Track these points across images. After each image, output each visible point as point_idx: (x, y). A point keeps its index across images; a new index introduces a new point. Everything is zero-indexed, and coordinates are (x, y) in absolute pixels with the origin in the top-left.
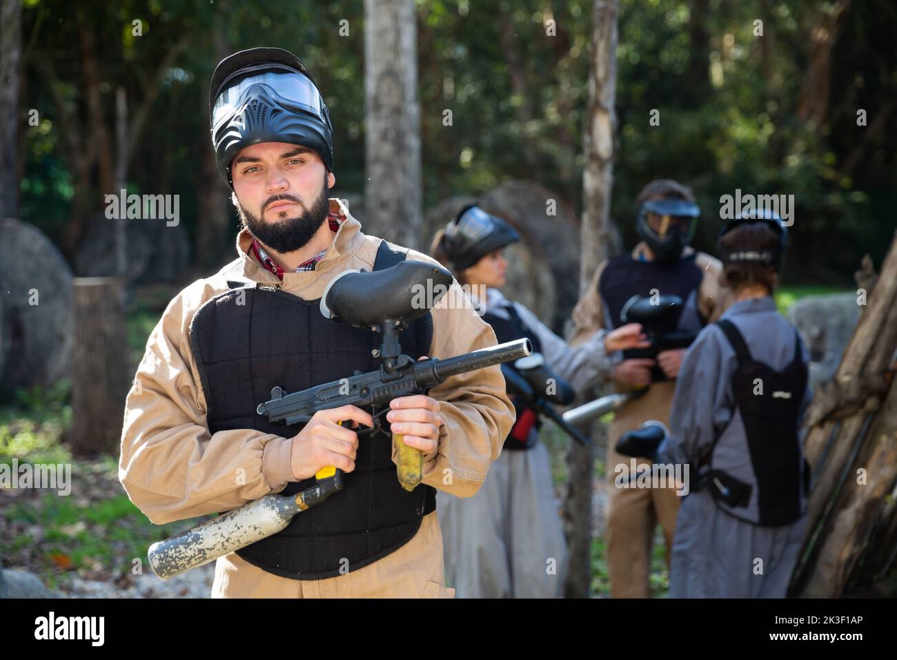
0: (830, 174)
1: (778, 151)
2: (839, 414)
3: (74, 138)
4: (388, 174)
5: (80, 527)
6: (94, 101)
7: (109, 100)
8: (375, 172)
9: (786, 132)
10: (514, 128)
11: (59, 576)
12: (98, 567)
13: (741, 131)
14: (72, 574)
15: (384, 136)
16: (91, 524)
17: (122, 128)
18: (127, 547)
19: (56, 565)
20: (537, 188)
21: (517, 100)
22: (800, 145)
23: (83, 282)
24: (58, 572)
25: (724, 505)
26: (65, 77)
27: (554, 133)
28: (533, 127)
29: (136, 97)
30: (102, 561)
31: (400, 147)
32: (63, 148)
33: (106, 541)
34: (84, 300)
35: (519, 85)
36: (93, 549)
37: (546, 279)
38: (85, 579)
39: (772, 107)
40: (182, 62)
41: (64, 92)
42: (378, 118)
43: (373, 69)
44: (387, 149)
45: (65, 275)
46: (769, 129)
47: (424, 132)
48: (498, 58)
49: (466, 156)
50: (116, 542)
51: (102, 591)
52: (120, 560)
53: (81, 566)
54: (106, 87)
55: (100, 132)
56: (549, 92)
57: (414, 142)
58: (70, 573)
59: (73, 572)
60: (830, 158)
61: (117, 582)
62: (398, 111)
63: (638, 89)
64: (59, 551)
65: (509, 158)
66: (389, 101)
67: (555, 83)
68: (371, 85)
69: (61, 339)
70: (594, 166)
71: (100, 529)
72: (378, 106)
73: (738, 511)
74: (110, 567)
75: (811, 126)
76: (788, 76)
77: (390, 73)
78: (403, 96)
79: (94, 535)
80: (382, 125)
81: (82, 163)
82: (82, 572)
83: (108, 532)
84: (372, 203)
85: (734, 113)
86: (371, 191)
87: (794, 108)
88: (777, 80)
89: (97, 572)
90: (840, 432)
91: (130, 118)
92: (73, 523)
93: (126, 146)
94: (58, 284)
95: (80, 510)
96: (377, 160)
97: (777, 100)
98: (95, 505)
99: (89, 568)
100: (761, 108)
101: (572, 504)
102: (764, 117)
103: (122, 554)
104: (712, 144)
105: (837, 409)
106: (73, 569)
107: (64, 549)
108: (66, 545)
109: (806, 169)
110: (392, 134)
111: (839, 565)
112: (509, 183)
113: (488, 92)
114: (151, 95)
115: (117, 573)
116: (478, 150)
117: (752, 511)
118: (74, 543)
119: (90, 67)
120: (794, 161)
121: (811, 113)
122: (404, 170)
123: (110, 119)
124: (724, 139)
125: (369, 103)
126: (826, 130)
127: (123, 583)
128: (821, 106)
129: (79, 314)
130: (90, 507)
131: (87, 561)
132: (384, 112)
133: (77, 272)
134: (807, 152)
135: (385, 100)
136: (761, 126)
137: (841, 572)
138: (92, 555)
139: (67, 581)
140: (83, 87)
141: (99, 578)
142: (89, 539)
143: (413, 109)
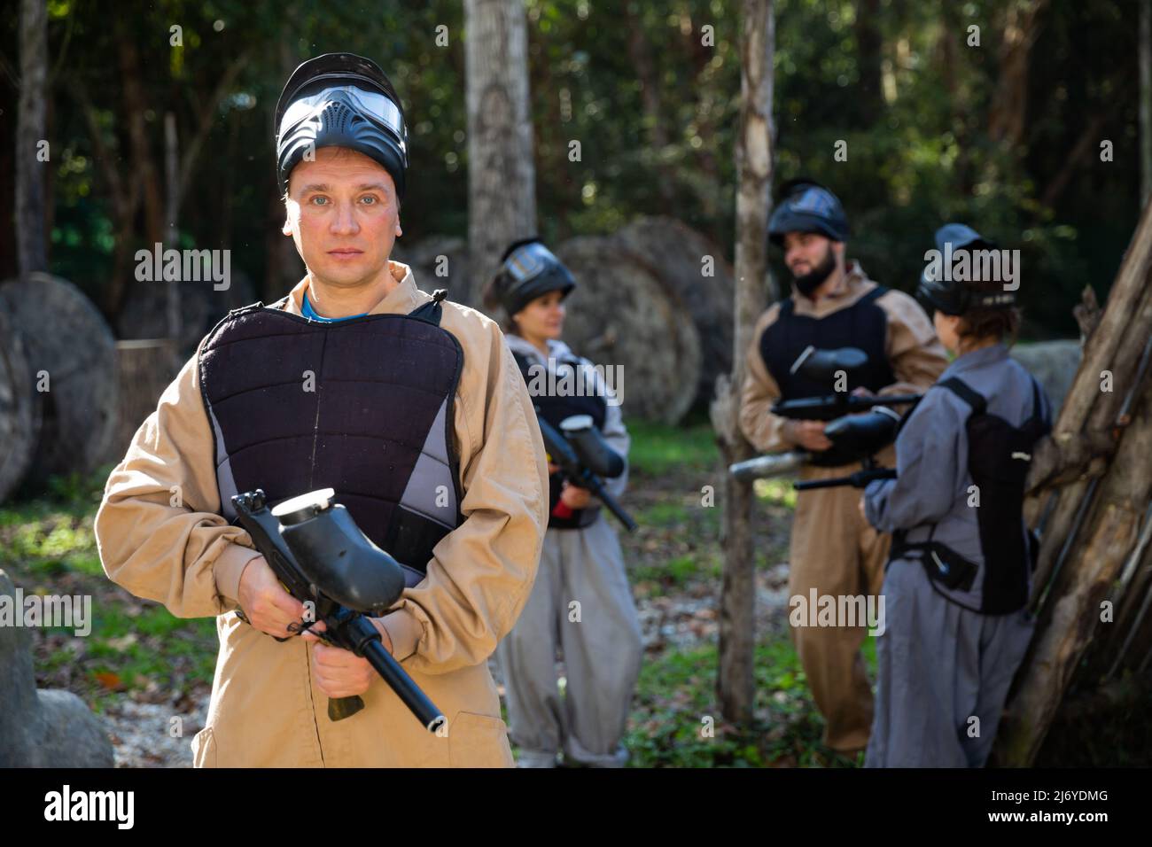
0: (1029, 205)
1: (966, 178)
2: (1057, 480)
3: (113, 177)
4: (496, 211)
5: (130, 639)
6: (137, 132)
7: (156, 131)
8: (480, 207)
9: (975, 155)
10: (646, 155)
11: (104, 699)
12: (153, 687)
13: (922, 154)
14: (121, 696)
15: (490, 164)
16: (143, 636)
17: (171, 162)
18: (188, 662)
19: (103, 686)
20: (677, 225)
21: (650, 120)
22: (992, 170)
23: (127, 345)
24: (104, 694)
25: (940, 586)
26: (101, 103)
27: (695, 160)
28: (670, 153)
29: (188, 126)
30: (158, 680)
31: (510, 176)
32: (102, 190)
33: (163, 655)
34: (129, 367)
35: (652, 105)
36: (147, 665)
37: (690, 335)
38: (138, 702)
39: (959, 126)
40: (243, 83)
41: (101, 119)
42: (483, 143)
43: (476, 83)
44: (494, 179)
45: (107, 340)
46: (954, 152)
47: (538, 160)
48: (628, 73)
49: (589, 191)
50: (174, 658)
51: (157, 715)
52: (180, 678)
53: (134, 686)
54: (151, 115)
55: (145, 168)
56: (686, 111)
57: (526, 170)
58: (120, 694)
59: (123, 694)
60: (1028, 186)
61: (177, 704)
62: (507, 133)
63: (795, 106)
64: (104, 668)
65: (641, 192)
66: (496, 120)
67: (695, 100)
68: (473, 101)
69: (104, 416)
70: (749, 186)
71: (155, 642)
72: (482, 128)
73: (956, 595)
74: (168, 687)
75: (1006, 146)
76: (976, 88)
77: (497, 87)
78: (512, 115)
79: (148, 649)
80: (488, 149)
81: (125, 207)
82: (133, 694)
83: (164, 645)
84: (476, 245)
85: (913, 133)
86: (475, 230)
87: (984, 126)
88: (963, 93)
89: (152, 693)
90: (1057, 503)
91: (181, 150)
92: (122, 635)
93: (177, 186)
94: (98, 350)
95: (131, 619)
96: (482, 193)
97: (963, 116)
98: (149, 613)
99: (143, 689)
100: (944, 128)
101: (729, 599)
102: (949, 138)
103: (182, 670)
104: (885, 171)
105: (1055, 473)
106: (124, 690)
107: (113, 667)
108: (113, 662)
109: (1000, 198)
110: (499, 161)
111: (1058, 665)
112: (641, 221)
113: (614, 111)
114: (207, 123)
115: (176, 694)
116: (603, 182)
117: (974, 597)
118: (124, 658)
119: (132, 89)
120: (985, 189)
121: (1005, 131)
122: (516, 205)
123: (157, 152)
124: (900, 164)
125: (472, 124)
126: (1023, 151)
127: (184, 705)
128: (1017, 124)
129: (123, 385)
130: (142, 615)
131: (140, 680)
132: (490, 134)
133: (118, 335)
134: (1001, 179)
135: (489, 120)
136: (944, 149)
137: (1061, 672)
138: (145, 674)
139: (116, 705)
140: (123, 116)
141: (154, 700)
142: (140, 654)
143: (525, 130)
